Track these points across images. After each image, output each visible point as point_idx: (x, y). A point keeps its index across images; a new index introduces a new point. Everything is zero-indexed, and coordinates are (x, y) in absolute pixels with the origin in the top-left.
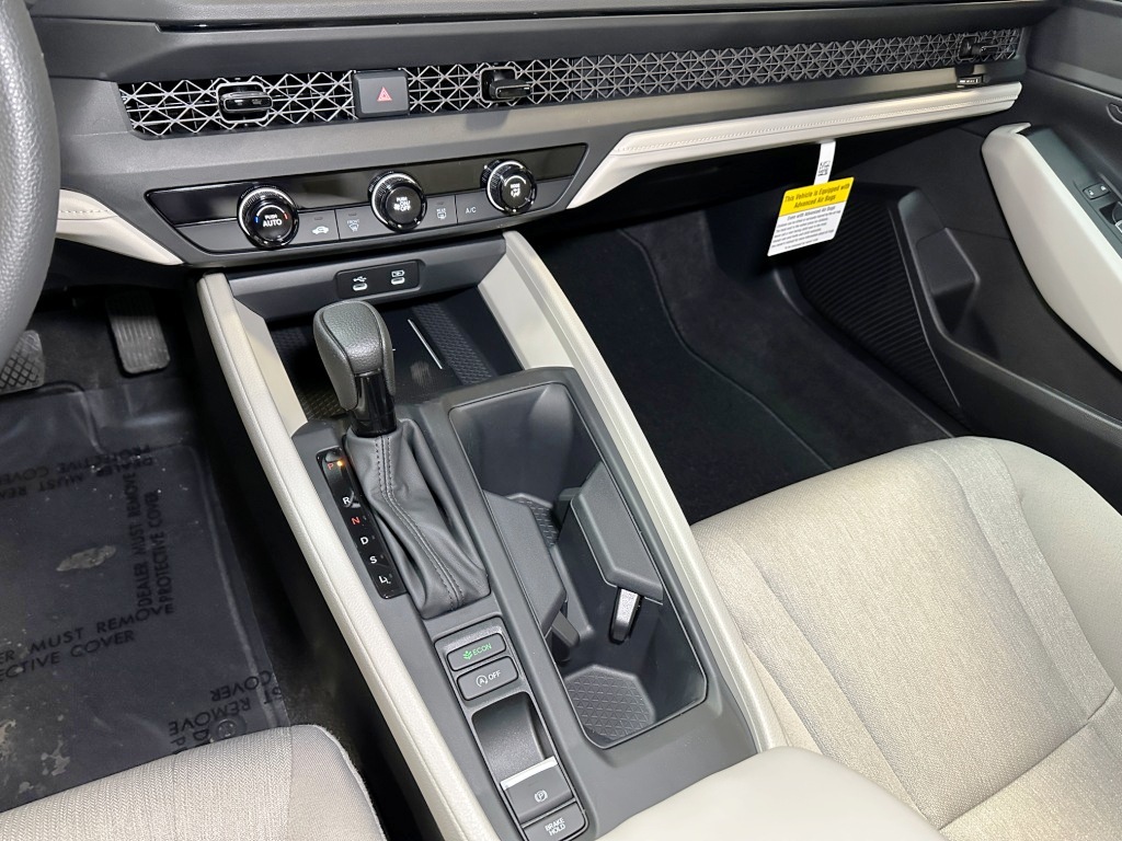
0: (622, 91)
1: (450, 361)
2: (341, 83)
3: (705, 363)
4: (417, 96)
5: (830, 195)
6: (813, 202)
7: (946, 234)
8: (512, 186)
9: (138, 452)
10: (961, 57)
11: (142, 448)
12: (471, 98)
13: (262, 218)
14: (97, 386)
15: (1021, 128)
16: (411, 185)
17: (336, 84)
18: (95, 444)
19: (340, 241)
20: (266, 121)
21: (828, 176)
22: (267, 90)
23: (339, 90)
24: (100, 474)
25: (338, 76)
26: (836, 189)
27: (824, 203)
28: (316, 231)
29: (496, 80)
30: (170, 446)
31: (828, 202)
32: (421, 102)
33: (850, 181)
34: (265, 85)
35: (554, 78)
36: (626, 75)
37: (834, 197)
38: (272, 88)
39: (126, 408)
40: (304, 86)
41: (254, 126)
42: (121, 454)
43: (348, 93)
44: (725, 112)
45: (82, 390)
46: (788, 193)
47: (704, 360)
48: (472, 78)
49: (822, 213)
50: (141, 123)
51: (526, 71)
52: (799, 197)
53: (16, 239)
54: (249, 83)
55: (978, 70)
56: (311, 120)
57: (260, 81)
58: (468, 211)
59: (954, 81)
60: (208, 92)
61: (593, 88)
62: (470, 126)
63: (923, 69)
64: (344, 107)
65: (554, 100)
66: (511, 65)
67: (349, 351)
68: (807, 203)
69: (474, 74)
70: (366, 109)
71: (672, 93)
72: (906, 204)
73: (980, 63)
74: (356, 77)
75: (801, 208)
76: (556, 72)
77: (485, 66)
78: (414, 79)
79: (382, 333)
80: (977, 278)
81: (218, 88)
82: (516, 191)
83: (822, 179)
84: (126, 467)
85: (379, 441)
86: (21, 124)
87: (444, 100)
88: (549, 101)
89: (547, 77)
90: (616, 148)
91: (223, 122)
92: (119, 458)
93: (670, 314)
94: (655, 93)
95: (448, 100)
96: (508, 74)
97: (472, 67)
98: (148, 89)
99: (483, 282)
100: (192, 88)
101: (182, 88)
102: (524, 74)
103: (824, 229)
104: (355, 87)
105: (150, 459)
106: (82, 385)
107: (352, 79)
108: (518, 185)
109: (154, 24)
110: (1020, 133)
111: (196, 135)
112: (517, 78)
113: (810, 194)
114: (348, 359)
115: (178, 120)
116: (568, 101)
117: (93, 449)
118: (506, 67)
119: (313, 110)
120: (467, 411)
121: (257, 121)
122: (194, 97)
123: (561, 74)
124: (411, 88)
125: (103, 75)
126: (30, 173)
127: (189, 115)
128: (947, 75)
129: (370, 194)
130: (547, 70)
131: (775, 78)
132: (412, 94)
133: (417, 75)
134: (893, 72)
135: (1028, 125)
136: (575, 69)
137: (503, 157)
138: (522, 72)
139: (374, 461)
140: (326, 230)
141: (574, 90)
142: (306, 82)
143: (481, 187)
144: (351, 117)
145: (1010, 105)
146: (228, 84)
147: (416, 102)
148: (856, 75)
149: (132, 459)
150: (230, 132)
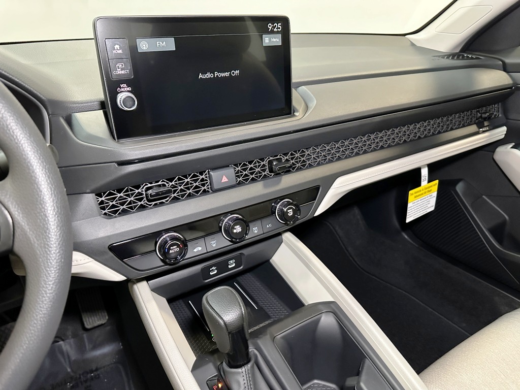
0: (331, 159)
1: (261, 304)
2: (203, 176)
3: (374, 277)
4: (238, 177)
5: (429, 189)
6: (422, 194)
7: (484, 198)
8: (288, 211)
9: (92, 372)
10: (477, 119)
11: (94, 369)
12: (263, 174)
13: (169, 249)
14: (70, 337)
15: (511, 146)
16: (240, 219)
17: (201, 177)
18: (69, 370)
19: (207, 252)
20: (168, 200)
21: (427, 181)
22: (168, 185)
23: (203, 180)
24: (72, 387)
25: (201, 174)
26: (431, 186)
27: (427, 193)
28: (195, 250)
29: (274, 164)
30: (108, 365)
31: (429, 193)
32: (241, 179)
33: (437, 181)
34: (167, 183)
35: (300, 158)
36: (332, 152)
37: (431, 191)
38: (171, 184)
39: (85, 347)
40: (186, 180)
41: (162, 203)
42: (83, 374)
43: (206, 180)
44: (381, 160)
45: (63, 340)
46: (411, 192)
47: (373, 275)
48: (263, 164)
49: (427, 199)
50: (106, 211)
51: (287, 157)
52: (416, 193)
53: (48, 295)
54: (160, 183)
55: (486, 124)
56: (190, 196)
57: (164, 181)
58: (268, 226)
59: (478, 130)
60: (140, 190)
61: (318, 160)
62: (265, 186)
63: (462, 127)
64: (205, 187)
65: (301, 168)
66: (280, 156)
67: (225, 319)
68: (420, 195)
69: (264, 163)
70: (216, 187)
71: (354, 156)
72: (460, 188)
73: (485, 121)
74: (211, 173)
75: (417, 198)
76: (300, 156)
77: (269, 158)
78: (237, 169)
79: (241, 305)
80: (507, 217)
81: (144, 188)
82: (291, 213)
83: (424, 183)
84: (86, 381)
85: (244, 369)
86: (54, 229)
87: (251, 177)
88: (299, 169)
89: (297, 159)
90: (333, 185)
91: (147, 204)
92: (82, 377)
93: (349, 254)
94: (346, 158)
95: (253, 176)
96: (279, 160)
97: (262, 160)
98: (110, 194)
99: (273, 258)
100: (131, 190)
101: (127, 191)
102: (287, 159)
103: (429, 206)
104: (210, 177)
105: (98, 375)
106: (63, 338)
107: (209, 174)
108: (291, 210)
109: (114, 163)
110: (511, 148)
111: (134, 213)
112: (283, 161)
113: (420, 191)
114: (225, 323)
115: (125, 207)
116: (307, 168)
117: (68, 373)
118: (278, 157)
119: (191, 191)
120: (283, 338)
121: (164, 201)
122: (132, 194)
123: (303, 156)
124: (236, 173)
125: (88, 191)
126: (58, 254)
127: (130, 203)
128: (473, 128)
129: (221, 227)
130: (296, 155)
131: (399, 142)
132: (237, 176)
133: (238, 167)
134: (449, 131)
135: (514, 144)
136: (309, 152)
137: (282, 198)
138: (285, 158)
139: (242, 383)
140: (200, 248)
141: (310, 162)
142: (187, 179)
143: (272, 214)
144: (208, 191)
145: (503, 136)
146: (149, 185)
147: (239, 180)
148: (433, 134)
149: (89, 376)
150: (151, 208)
